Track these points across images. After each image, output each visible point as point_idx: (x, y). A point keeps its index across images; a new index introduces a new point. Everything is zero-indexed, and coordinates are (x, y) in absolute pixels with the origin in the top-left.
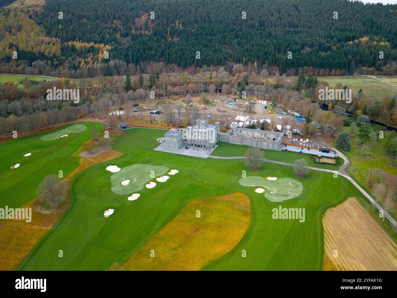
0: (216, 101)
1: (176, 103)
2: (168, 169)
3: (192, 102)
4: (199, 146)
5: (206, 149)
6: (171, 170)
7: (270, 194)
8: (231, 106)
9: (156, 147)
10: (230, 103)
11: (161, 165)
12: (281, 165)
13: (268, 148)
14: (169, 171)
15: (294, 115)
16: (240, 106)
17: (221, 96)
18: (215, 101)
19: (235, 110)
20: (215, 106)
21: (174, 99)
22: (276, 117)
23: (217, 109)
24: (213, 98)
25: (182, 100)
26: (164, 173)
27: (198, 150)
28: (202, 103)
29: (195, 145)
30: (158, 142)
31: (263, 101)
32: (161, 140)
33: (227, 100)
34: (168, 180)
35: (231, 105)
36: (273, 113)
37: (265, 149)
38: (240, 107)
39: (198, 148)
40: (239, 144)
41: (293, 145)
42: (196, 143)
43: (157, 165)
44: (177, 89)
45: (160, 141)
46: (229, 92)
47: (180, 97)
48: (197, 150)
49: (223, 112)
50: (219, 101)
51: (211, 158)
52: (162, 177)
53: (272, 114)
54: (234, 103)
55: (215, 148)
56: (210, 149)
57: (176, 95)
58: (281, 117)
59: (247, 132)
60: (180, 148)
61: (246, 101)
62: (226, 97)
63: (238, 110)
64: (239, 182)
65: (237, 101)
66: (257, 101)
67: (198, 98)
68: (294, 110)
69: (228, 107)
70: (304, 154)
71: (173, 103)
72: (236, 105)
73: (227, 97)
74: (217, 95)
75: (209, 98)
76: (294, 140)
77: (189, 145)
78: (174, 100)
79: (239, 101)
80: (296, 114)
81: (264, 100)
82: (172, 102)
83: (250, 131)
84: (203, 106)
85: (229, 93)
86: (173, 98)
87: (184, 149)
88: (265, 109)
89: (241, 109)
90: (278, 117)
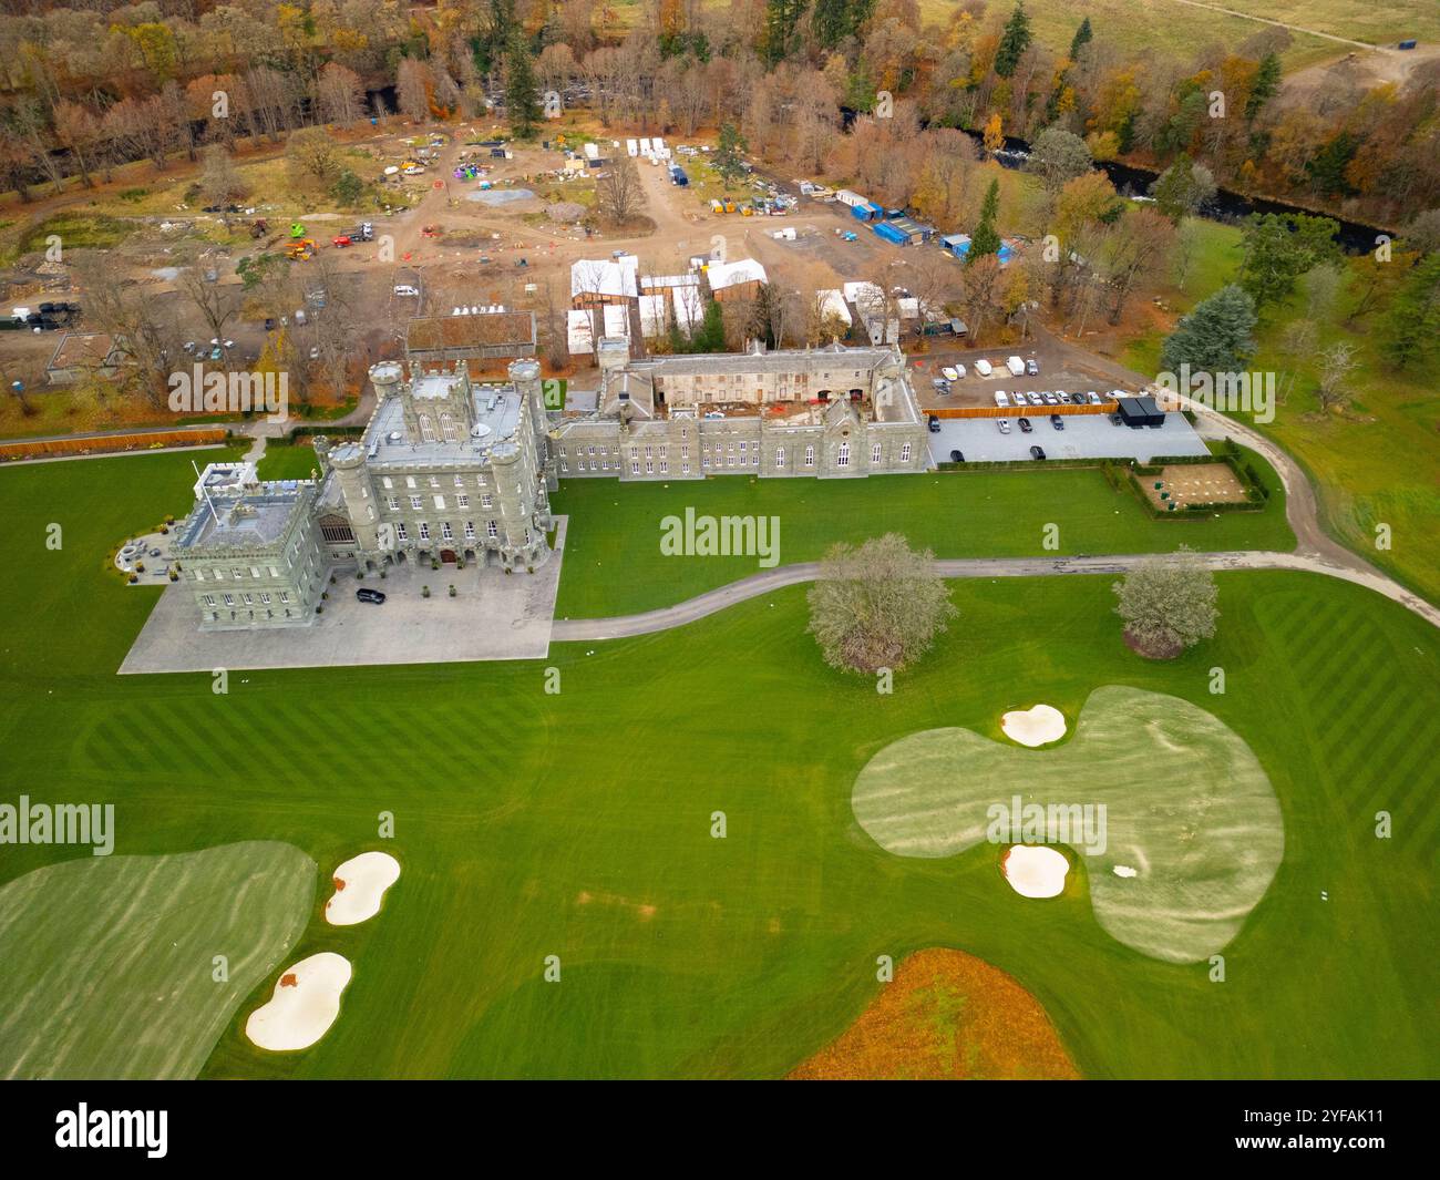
0: (395, 169)
1: (151, 219)
2: (306, 863)
3: (253, 200)
4: (448, 556)
5: (508, 571)
6: (340, 873)
7: (1123, 895)
8: (490, 193)
9: (126, 637)
10: (483, 179)
11: (233, 837)
12: (1003, 581)
13: (859, 471)
14: (326, 887)
15: (837, 207)
16: (541, 186)
17: (405, 134)
18: (389, 170)
19: (528, 218)
20: (405, 209)
21: (129, 194)
22: (766, 231)
23: (427, 231)
24: (368, 156)
25: (183, 188)
26: (293, 927)
27: (459, 589)
28: (319, 196)
29: (423, 554)
30: (134, 580)
31: (645, 142)
32: (146, 561)
33: (455, 159)
34: (349, 997)
35: (491, 187)
36: (738, 210)
37: (842, 476)
38: (547, 196)
39: (449, 573)
40: (686, 474)
41: (968, 415)
42: (424, 543)
43: (196, 846)
44: (120, 120)
45: (141, 570)
46: (441, 107)
47: (163, 168)
48: (453, 595)
49: (471, 242)
50: (411, 168)
51: (580, 648)
52: (291, 981)
53: (733, 219)
54: (498, 174)
55: (560, 542)
56: (536, 565)
57: (131, 160)
58: (791, 233)
59: (698, 380)
60: (319, 611)
61: (557, 148)
62: (441, 141)
63: (545, 215)
64: (863, 823)
65: (509, 156)
66: (616, 144)
67: (279, 166)
68: (822, 178)
69: (481, 207)
70: (1063, 467)
71: (130, 227)
72: (519, 183)
73: (446, 139)
74: (376, 128)
75: (349, 158)
76: (950, 373)
77: (380, 563)
78: (134, 195)
79: (522, 158)
80: (848, 197)
81: (647, 131)
82: (122, 212)
83: (710, 368)
84: (328, 216)
85: (443, 112)
86: (119, 188)
87: (347, 607)
88: (680, 192)
89: (557, 209)
90: (778, 235)
